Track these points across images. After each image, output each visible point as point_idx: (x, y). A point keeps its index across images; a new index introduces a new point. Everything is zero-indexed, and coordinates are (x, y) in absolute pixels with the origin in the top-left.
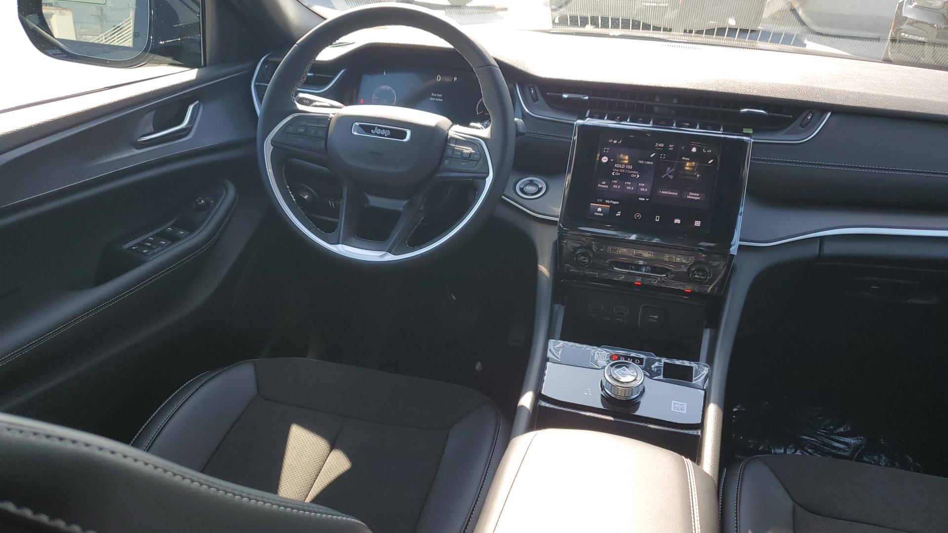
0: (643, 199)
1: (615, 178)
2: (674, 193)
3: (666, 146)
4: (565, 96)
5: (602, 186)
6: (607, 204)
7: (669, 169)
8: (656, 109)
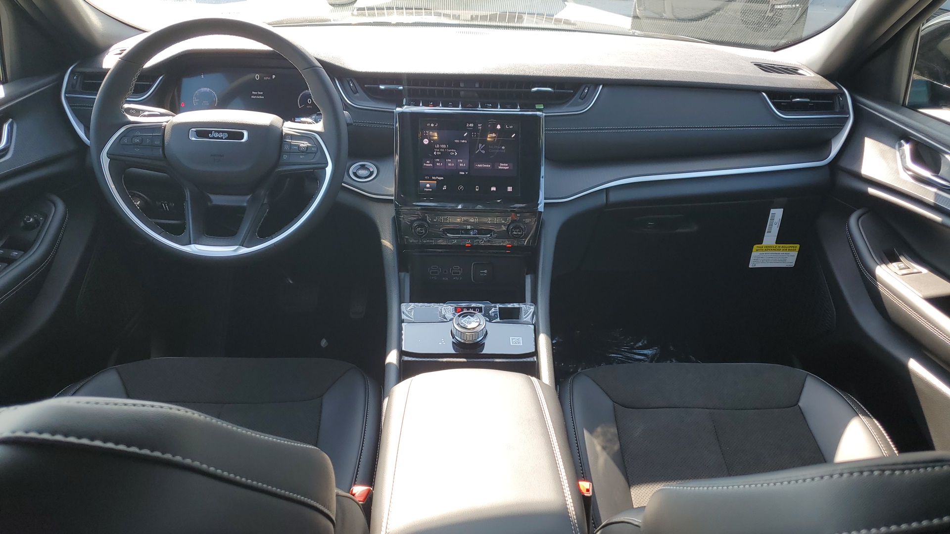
0: (463, 173)
1: (437, 156)
2: (487, 166)
3: (476, 126)
4: (382, 87)
5: (427, 165)
6: (434, 180)
7: (480, 145)
8: (462, 93)
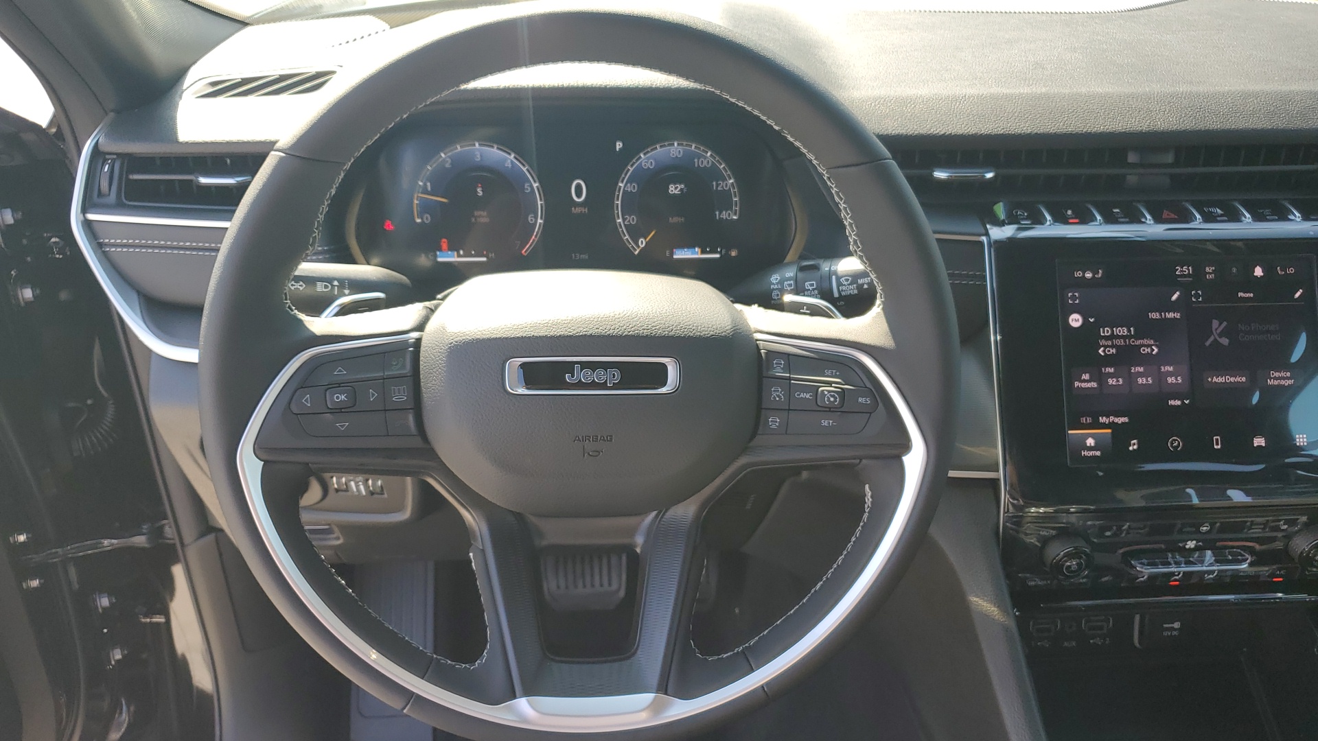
0: (1178, 403)
1: (1108, 361)
2: (1238, 379)
3: (1199, 274)
5: (1084, 385)
6: (1104, 426)
7: (1215, 323)
